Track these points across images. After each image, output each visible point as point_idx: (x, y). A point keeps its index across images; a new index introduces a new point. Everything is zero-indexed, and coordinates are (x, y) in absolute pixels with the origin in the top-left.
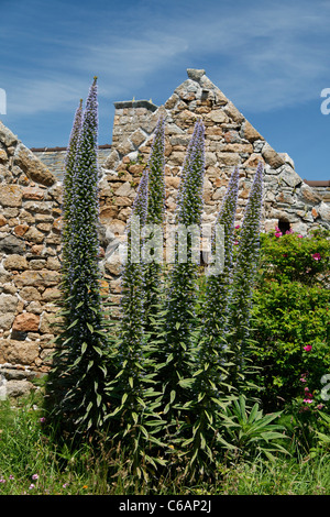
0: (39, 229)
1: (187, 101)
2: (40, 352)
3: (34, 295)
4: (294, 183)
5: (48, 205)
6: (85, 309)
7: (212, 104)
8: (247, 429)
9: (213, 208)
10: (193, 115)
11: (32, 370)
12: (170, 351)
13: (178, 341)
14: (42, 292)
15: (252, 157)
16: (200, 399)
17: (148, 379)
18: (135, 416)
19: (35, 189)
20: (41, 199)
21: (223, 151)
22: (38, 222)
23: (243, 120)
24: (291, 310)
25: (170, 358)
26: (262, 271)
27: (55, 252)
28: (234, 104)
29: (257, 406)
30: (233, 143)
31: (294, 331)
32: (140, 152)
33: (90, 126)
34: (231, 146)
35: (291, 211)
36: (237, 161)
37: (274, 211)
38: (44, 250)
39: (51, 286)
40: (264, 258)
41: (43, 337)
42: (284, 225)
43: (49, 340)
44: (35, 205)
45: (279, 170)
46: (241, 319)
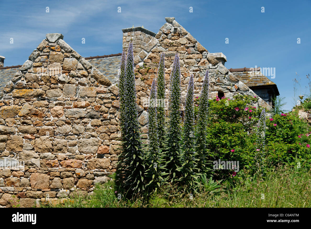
0: (106, 107)
1: (167, 34)
2: (111, 163)
3: (106, 137)
4: (224, 72)
5: (109, 95)
6: (134, 140)
7: (180, 35)
8: (208, 188)
9: (184, 88)
10: (170, 41)
11: (108, 171)
12: (172, 155)
13: (175, 151)
14: (109, 135)
15: (202, 61)
16: (186, 176)
17: (163, 167)
18: (159, 184)
19: (102, 88)
20: (105, 92)
21: (187, 59)
22: (105, 103)
23: (196, 42)
24: (224, 135)
25: (172, 158)
26: (210, 118)
27: (114, 116)
28: (191, 34)
29: (211, 178)
30: (192, 54)
31: (226, 144)
32: (144, 62)
33: (130, 60)
34: (191, 56)
35: (224, 86)
36: (195, 63)
37: (215, 87)
38: (109, 116)
39: (114, 132)
40: (212, 112)
41: (112, 156)
42: (221, 95)
43: (115, 157)
44: (103, 95)
45: (216, 66)
46: (202, 140)
